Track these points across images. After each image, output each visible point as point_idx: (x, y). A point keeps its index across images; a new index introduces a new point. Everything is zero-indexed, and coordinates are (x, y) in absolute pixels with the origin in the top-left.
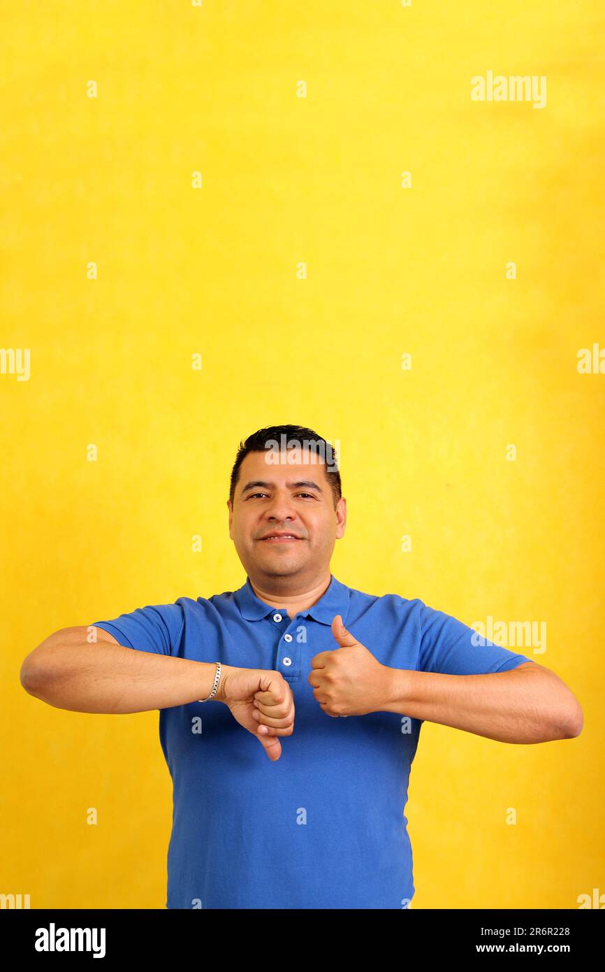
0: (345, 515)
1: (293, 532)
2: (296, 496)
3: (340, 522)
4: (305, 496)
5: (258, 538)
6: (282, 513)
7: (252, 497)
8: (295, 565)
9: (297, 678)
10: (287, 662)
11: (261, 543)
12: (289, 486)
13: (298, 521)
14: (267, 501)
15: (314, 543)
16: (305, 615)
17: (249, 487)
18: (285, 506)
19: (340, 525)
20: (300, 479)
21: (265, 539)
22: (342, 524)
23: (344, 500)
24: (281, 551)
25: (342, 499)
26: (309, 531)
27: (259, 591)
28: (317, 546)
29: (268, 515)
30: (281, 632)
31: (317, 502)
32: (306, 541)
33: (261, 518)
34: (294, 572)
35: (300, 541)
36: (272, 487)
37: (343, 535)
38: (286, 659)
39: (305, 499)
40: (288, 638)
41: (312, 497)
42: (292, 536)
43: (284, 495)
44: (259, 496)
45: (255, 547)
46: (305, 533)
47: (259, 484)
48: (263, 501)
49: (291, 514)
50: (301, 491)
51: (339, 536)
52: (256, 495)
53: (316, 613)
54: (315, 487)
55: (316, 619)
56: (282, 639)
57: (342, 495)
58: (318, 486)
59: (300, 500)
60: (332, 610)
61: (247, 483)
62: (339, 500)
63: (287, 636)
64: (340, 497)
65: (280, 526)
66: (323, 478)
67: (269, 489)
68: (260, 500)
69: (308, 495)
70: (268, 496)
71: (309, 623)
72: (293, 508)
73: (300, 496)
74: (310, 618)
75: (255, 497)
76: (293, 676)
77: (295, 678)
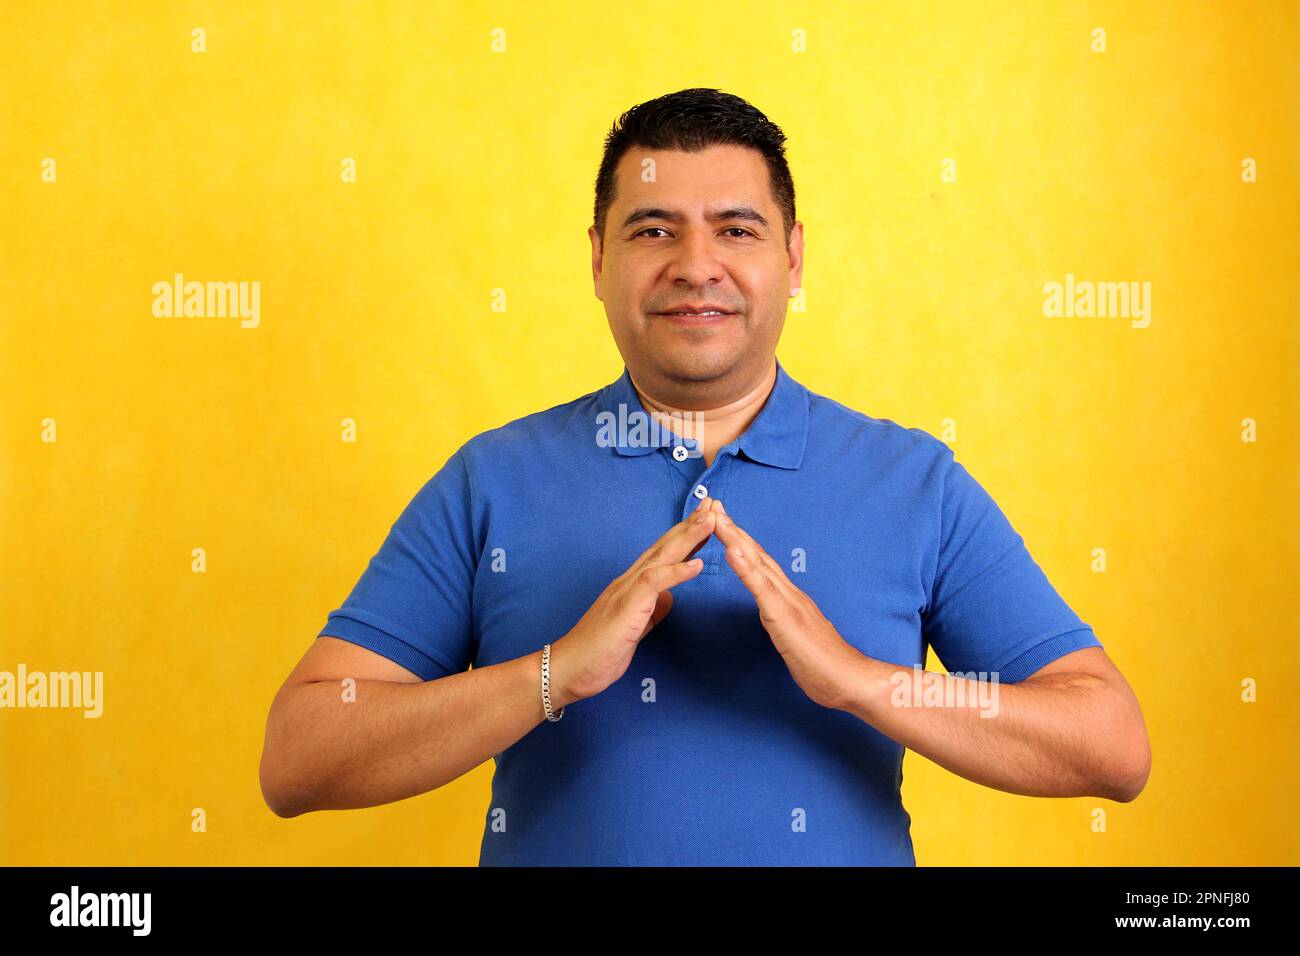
0: (801, 251)
1: (718, 304)
2: (722, 233)
3: (792, 266)
4: (736, 233)
5: (654, 310)
6: (700, 269)
7: (641, 234)
8: (721, 364)
9: (717, 568)
11: (659, 322)
12: (709, 217)
13: (727, 282)
14: (671, 244)
15: (756, 319)
16: (735, 452)
17: (636, 217)
18: (705, 257)
19: (793, 271)
20: (728, 204)
21: (667, 314)
22: (796, 269)
23: (801, 227)
24: (696, 339)
25: (796, 227)
26: (747, 300)
27: (648, 398)
28: (760, 326)
29: (673, 273)
30: (690, 485)
31: (758, 243)
32: (741, 317)
33: (660, 276)
34: (718, 374)
35: (731, 317)
36: (679, 219)
39: (738, 239)
40: (700, 492)
41: (749, 234)
42: (716, 310)
43: (701, 233)
44: (654, 233)
45: (649, 326)
46: (740, 302)
47: (655, 213)
48: (660, 243)
49: (717, 272)
50: (730, 225)
52: (649, 231)
53: (751, 446)
54: (757, 217)
55: (752, 457)
56: (690, 494)
57: (797, 219)
58: (762, 215)
59: (728, 240)
60: (779, 438)
61: (632, 209)
62: (792, 228)
63: (701, 487)
64: (794, 223)
65: (696, 294)
66: (768, 198)
67: (673, 221)
68: (656, 240)
69: (743, 231)
70: (670, 234)
71: (738, 463)
72: (719, 259)
73: (728, 233)
74: (741, 456)
75: (646, 234)
76: (710, 564)
77: (712, 568)
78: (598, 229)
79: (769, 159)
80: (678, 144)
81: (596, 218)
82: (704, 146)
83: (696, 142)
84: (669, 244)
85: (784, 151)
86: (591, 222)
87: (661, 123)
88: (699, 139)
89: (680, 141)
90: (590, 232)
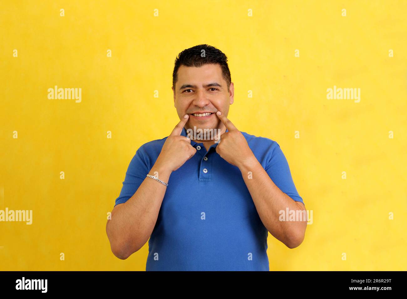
0: (233, 91)
2: (208, 90)
3: (231, 95)
4: (213, 89)
6: (202, 103)
7: (185, 91)
10: (205, 171)
12: (204, 86)
13: (210, 105)
14: (194, 94)
17: (183, 87)
18: (203, 98)
19: (231, 97)
20: (210, 82)
21: (193, 114)
22: (232, 96)
23: (233, 84)
25: (232, 83)
29: (194, 103)
30: (202, 157)
31: (219, 92)
33: (191, 104)
37: (233, 102)
38: (205, 169)
39: (213, 92)
40: (205, 159)
41: (217, 90)
43: (202, 91)
44: (189, 91)
47: (189, 86)
48: (191, 94)
49: (207, 103)
50: (211, 88)
51: (231, 102)
52: (187, 90)
54: (218, 85)
57: (232, 81)
58: (220, 84)
59: (211, 92)
61: (182, 85)
62: (230, 85)
63: (206, 157)
64: (231, 82)
65: (201, 109)
66: (222, 78)
67: (194, 88)
68: (189, 93)
69: (215, 89)
70: (194, 91)
72: (208, 98)
73: (210, 90)
75: (187, 91)
76: (208, 179)
77: (209, 180)
78: (174, 88)
79: (222, 66)
81: (173, 84)
82: (202, 65)
83: (199, 64)
84: (193, 94)
85: (227, 61)
86: (172, 86)
87: (189, 58)
88: (200, 63)
89: (195, 64)
90: (172, 88)
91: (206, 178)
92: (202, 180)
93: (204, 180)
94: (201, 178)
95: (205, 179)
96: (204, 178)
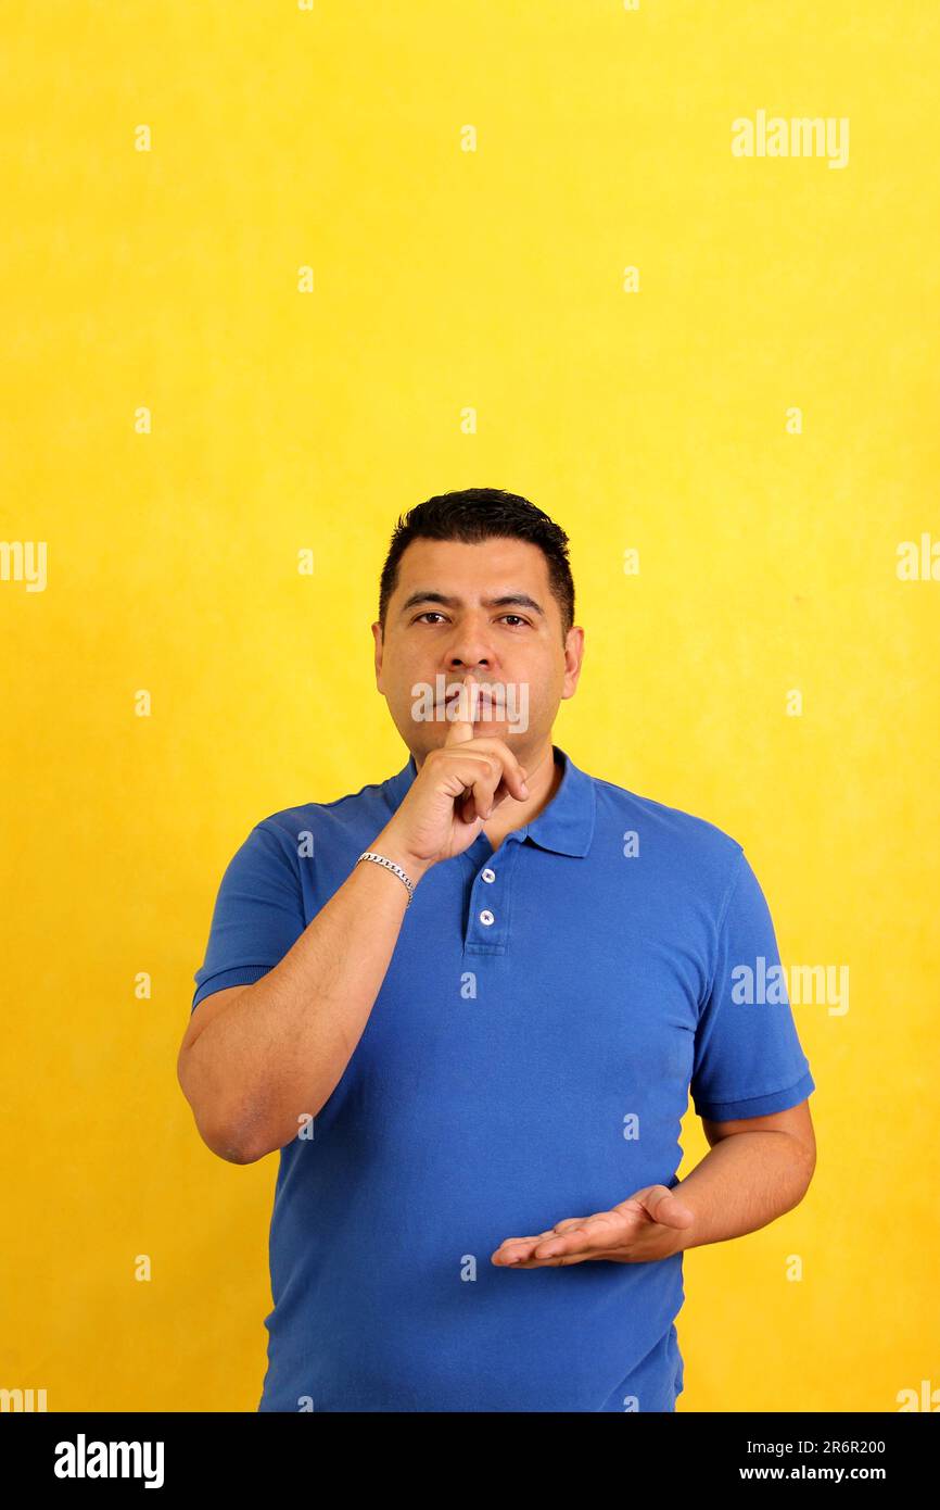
2: (498, 619)
3: (569, 669)
4: (513, 620)
7: (417, 619)
9: (503, 949)
10: (487, 918)
12: (485, 604)
14: (449, 630)
16: (522, 838)
17: (414, 601)
19: (569, 674)
20: (505, 591)
22: (573, 672)
23: (580, 631)
25: (575, 628)
30: (478, 867)
31: (534, 631)
36: (456, 604)
37: (573, 691)
38: (488, 913)
39: (514, 627)
40: (488, 876)
41: (527, 622)
43: (477, 619)
44: (432, 618)
47: (434, 598)
48: (440, 628)
50: (506, 613)
51: (566, 693)
52: (427, 615)
53: (539, 832)
54: (533, 605)
55: (540, 844)
56: (478, 877)
58: (538, 602)
59: (505, 629)
60: (567, 826)
61: (410, 594)
63: (488, 871)
67: (451, 606)
68: (434, 625)
69: (519, 619)
70: (447, 619)
71: (526, 850)
73: (505, 620)
74: (529, 843)
75: (424, 620)
76: (497, 945)
77: (499, 949)
80: (457, 535)
82: (484, 538)
83: (476, 535)
84: (447, 631)
87: (443, 519)
89: (460, 532)
91: (489, 944)
92: (476, 947)
93: (481, 949)
94: (473, 941)
95: (484, 947)
96: (481, 941)
